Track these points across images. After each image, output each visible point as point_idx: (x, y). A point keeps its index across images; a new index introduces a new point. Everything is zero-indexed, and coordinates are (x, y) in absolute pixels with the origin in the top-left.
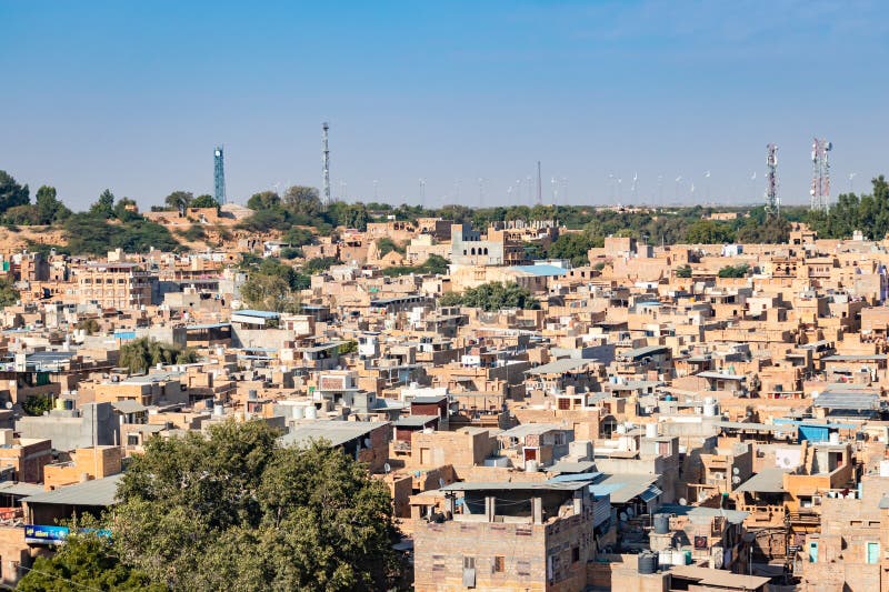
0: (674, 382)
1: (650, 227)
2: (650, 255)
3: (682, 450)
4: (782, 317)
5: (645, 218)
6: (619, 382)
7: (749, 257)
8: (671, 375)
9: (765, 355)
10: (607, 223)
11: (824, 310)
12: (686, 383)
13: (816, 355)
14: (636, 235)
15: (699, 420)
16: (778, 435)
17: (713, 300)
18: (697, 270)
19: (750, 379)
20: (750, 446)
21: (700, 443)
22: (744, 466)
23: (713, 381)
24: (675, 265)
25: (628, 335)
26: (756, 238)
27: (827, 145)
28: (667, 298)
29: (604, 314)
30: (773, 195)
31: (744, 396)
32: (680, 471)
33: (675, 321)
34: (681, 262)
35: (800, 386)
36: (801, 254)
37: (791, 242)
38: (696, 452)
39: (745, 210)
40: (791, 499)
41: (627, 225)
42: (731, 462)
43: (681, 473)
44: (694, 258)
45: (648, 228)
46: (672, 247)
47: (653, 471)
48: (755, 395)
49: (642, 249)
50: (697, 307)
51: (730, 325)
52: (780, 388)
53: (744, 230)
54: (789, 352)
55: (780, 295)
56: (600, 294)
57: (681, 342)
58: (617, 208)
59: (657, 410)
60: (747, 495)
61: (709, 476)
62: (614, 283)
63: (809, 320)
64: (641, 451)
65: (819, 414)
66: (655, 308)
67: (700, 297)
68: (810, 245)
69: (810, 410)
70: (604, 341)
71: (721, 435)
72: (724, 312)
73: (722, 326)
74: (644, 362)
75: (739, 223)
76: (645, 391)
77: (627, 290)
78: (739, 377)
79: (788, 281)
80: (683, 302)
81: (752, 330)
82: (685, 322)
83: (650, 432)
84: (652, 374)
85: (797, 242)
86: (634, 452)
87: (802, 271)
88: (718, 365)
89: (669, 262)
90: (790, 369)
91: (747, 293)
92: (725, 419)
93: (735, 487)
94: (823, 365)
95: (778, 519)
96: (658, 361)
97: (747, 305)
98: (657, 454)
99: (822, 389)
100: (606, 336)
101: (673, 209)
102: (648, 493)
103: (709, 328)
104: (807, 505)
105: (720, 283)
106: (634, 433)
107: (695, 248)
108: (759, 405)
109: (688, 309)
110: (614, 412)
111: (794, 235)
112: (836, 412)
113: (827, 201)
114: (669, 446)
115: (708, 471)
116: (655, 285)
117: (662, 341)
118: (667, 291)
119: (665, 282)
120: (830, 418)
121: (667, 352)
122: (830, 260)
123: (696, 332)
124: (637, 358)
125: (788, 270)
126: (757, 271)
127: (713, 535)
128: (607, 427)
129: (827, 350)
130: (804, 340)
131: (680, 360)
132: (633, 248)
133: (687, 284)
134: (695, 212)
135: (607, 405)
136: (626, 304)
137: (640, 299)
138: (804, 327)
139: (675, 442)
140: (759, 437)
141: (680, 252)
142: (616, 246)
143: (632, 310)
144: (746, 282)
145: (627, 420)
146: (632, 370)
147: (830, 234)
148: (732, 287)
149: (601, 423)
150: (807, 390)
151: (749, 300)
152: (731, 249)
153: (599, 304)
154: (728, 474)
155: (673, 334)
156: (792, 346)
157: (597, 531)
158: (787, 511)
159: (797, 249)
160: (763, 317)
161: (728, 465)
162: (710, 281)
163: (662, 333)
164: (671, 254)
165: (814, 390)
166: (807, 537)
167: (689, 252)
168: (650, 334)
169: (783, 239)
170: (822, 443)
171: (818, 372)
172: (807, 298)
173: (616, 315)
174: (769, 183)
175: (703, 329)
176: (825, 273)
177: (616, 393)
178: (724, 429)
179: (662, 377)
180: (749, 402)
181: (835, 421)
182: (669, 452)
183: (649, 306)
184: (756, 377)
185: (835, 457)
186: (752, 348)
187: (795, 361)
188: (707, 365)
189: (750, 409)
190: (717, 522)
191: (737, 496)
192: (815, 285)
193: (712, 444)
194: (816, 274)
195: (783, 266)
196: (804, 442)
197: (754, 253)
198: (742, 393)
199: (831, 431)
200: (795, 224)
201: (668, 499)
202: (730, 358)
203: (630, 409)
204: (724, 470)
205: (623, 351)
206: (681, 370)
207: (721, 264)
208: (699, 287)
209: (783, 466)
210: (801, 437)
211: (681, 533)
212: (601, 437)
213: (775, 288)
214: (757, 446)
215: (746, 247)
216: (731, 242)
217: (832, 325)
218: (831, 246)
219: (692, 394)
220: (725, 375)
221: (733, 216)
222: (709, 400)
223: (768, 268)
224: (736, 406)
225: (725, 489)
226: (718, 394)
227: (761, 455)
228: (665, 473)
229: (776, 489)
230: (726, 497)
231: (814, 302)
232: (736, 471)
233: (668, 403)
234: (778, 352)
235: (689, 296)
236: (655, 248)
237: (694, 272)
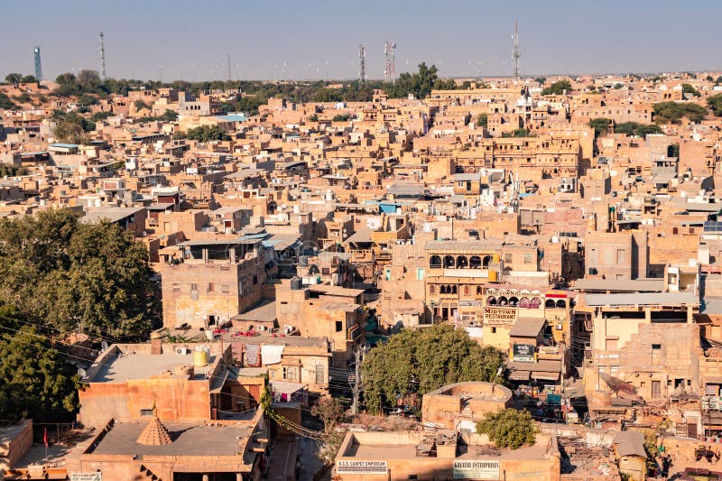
0: (309, 181)
1: (294, 93)
2: (294, 108)
3: (314, 220)
4: (369, 143)
5: (291, 88)
6: (278, 182)
7: (350, 109)
8: (307, 177)
9: (360, 165)
10: (269, 91)
11: (392, 139)
12: (315, 182)
13: (388, 165)
14: (286, 97)
15: (324, 202)
16: (368, 210)
17: (330, 135)
18: (321, 117)
19: (352, 178)
20: (352, 217)
21: (324, 215)
22: (349, 228)
23: (331, 180)
24: (308, 115)
25: (282, 155)
26: (354, 99)
27: (393, 45)
28: (304, 133)
29: (268, 143)
30: (363, 74)
31: (349, 189)
32: (314, 231)
33: (309, 146)
34: (312, 113)
35: (380, 182)
36: (379, 107)
37: (374, 101)
38: (322, 221)
39: (348, 82)
40: (375, 246)
41: (281, 92)
42: (342, 226)
43: (314, 233)
44: (319, 110)
45: (293, 93)
46: (306, 104)
47: (298, 231)
48: (355, 188)
49: (290, 105)
50: (321, 139)
51: (340, 148)
52: (369, 183)
53: (348, 94)
54: (373, 163)
55: (368, 131)
56: (266, 132)
57: (313, 158)
58: (275, 82)
59: (299, 197)
60: (351, 244)
61: (330, 234)
62: (274, 125)
63: (384, 145)
64: (291, 221)
65: (391, 198)
66: (297, 139)
67: (323, 132)
68: (384, 102)
69: (385, 196)
70: (269, 158)
71: (336, 211)
72: (336, 141)
73: (336, 149)
74: (292, 170)
75: (345, 90)
76: (293, 187)
77: (281, 129)
78: (346, 178)
79: (372, 123)
80: (313, 136)
81: (353, 151)
82: (315, 147)
83: (296, 210)
84: (297, 177)
85: (377, 101)
86: (287, 221)
87: (380, 117)
88: (334, 171)
89: (305, 113)
90: (374, 173)
91: (349, 130)
92: (338, 202)
93: (344, 240)
94: (392, 170)
95: (369, 257)
96: (299, 169)
97: (350, 137)
98: (300, 222)
99: (392, 184)
100: (270, 156)
101: (307, 82)
102: (295, 244)
103: (329, 150)
104: (385, 249)
105: (335, 125)
106: (287, 210)
107: (320, 105)
108: (357, 193)
109: (316, 139)
110: (275, 199)
111: (375, 97)
112: (399, 197)
113: (394, 77)
114: (307, 218)
115: (329, 231)
116: (297, 126)
117: (302, 158)
118: (304, 129)
119: (303, 124)
120: (397, 200)
121: (304, 164)
122: (396, 110)
123: (321, 153)
124: (288, 168)
125: (372, 117)
126: (355, 117)
127: (333, 267)
128: (271, 208)
129: (394, 161)
130: (382, 156)
131: (312, 169)
132: (284, 105)
133: (315, 125)
134: (320, 84)
135: (272, 195)
136: (281, 137)
137: (289, 134)
138: (381, 149)
139: (310, 215)
140: (356, 211)
141: (311, 106)
142: (275, 104)
143: (285, 141)
144: (349, 124)
145: (283, 204)
146: (285, 175)
147: (396, 96)
148: (341, 127)
149: (268, 205)
150: (383, 184)
151: (350, 134)
152: (340, 105)
153: (265, 138)
154: (340, 233)
155: (308, 154)
156: (375, 160)
157: (268, 267)
158: (373, 253)
159: (377, 105)
160: (359, 143)
161: (340, 228)
162: (329, 123)
163: (302, 153)
164: (306, 108)
165: (387, 184)
166: (385, 267)
167: (316, 107)
168: (295, 154)
169: (369, 99)
170: (393, 214)
171: (390, 174)
172: (383, 133)
173: (275, 144)
174: (360, 67)
175: (325, 151)
176: (393, 118)
177: (277, 188)
178: (337, 207)
179: (302, 178)
180: (351, 191)
181: (399, 202)
182: (307, 221)
183: (294, 138)
184: (355, 177)
185: (400, 222)
186: (353, 161)
187: (377, 168)
188: (327, 171)
189: (352, 196)
190: (334, 260)
191: (346, 244)
192: (387, 125)
193: (331, 216)
194: (388, 118)
195: (370, 115)
196: (382, 214)
197: (353, 107)
198: (347, 187)
199: (397, 207)
200: (376, 91)
201: (306, 247)
202: (340, 167)
203: (284, 197)
204: (338, 230)
205: (280, 164)
206: (313, 174)
207: (335, 114)
208: (323, 127)
209: (371, 227)
210: (381, 211)
211: (314, 266)
212: (268, 213)
213: (365, 127)
214: (356, 217)
215: (348, 104)
216: (340, 101)
217: (397, 148)
218: (396, 103)
219: (319, 188)
220: (338, 177)
221: (341, 86)
222: (329, 191)
223: (361, 116)
224: (344, 194)
225: (339, 241)
226: (334, 187)
227: (358, 222)
228: (305, 233)
229: (367, 241)
230: (339, 245)
231: (387, 135)
232: (345, 231)
233: (306, 193)
234: (367, 163)
235: (317, 132)
236: (297, 105)
237: (319, 119)
